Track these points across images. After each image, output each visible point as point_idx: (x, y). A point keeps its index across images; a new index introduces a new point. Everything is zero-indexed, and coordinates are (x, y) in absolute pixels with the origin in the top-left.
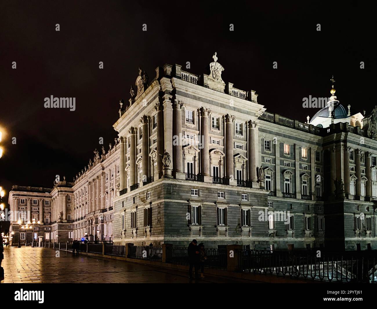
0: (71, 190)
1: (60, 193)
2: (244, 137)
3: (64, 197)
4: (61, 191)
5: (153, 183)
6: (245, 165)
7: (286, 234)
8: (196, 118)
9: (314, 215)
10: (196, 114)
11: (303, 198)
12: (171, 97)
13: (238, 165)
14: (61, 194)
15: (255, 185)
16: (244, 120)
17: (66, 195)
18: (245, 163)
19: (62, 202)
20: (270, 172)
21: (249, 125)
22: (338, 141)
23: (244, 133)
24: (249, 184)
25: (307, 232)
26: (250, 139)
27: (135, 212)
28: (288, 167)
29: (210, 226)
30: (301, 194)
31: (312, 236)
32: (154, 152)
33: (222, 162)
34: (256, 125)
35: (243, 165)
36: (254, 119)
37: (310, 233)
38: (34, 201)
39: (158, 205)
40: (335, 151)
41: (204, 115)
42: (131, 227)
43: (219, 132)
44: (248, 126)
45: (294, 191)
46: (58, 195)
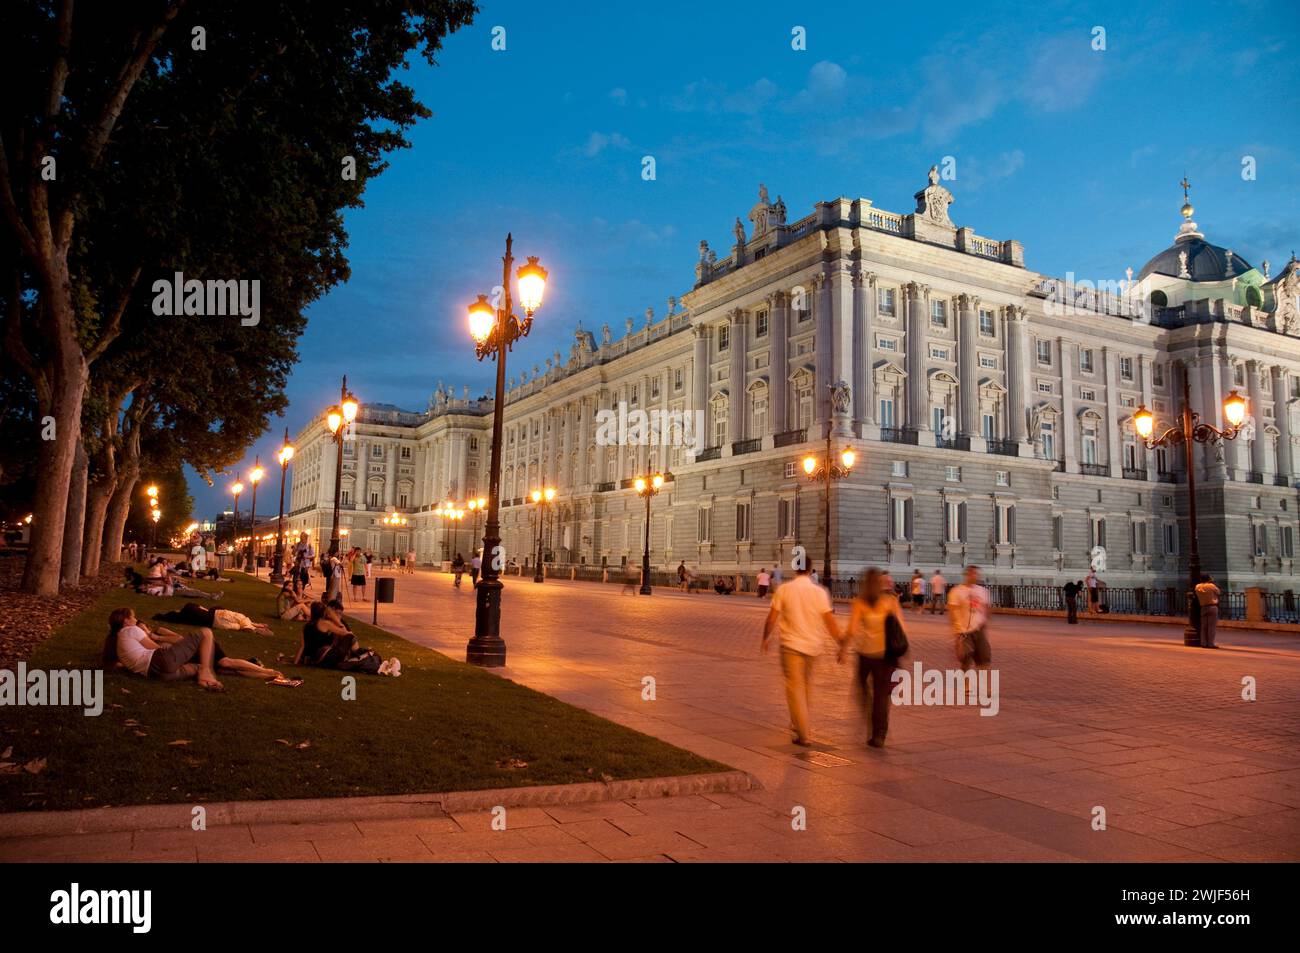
0: (480, 423)
1: (452, 429)
2: (996, 340)
3: (463, 442)
4: (455, 426)
5: (804, 444)
6: (1002, 404)
7: (1087, 562)
8: (898, 302)
9: (1152, 517)
10: (898, 294)
11: (1127, 474)
12: (851, 263)
13: (986, 404)
14: (454, 432)
15: (1025, 450)
16: (997, 304)
17: (468, 435)
18: (1001, 400)
19: (456, 453)
20: (1049, 415)
21: (1007, 315)
22: (1205, 342)
23: (998, 332)
24: (1010, 448)
25: (1138, 558)
26: (1010, 345)
27: (748, 505)
28: (1089, 401)
29: (929, 543)
30: (1122, 464)
31: (1149, 568)
32: (804, 373)
33: (953, 399)
34: (1023, 314)
35: (998, 403)
36: (1017, 301)
37: (1144, 562)
38: (404, 449)
39: (820, 495)
40: (1198, 366)
41: (916, 298)
42: (737, 537)
43: (944, 330)
44: (1006, 317)
45: (1105, 459)
46: (447, 435)
